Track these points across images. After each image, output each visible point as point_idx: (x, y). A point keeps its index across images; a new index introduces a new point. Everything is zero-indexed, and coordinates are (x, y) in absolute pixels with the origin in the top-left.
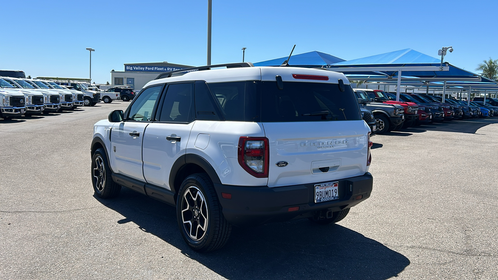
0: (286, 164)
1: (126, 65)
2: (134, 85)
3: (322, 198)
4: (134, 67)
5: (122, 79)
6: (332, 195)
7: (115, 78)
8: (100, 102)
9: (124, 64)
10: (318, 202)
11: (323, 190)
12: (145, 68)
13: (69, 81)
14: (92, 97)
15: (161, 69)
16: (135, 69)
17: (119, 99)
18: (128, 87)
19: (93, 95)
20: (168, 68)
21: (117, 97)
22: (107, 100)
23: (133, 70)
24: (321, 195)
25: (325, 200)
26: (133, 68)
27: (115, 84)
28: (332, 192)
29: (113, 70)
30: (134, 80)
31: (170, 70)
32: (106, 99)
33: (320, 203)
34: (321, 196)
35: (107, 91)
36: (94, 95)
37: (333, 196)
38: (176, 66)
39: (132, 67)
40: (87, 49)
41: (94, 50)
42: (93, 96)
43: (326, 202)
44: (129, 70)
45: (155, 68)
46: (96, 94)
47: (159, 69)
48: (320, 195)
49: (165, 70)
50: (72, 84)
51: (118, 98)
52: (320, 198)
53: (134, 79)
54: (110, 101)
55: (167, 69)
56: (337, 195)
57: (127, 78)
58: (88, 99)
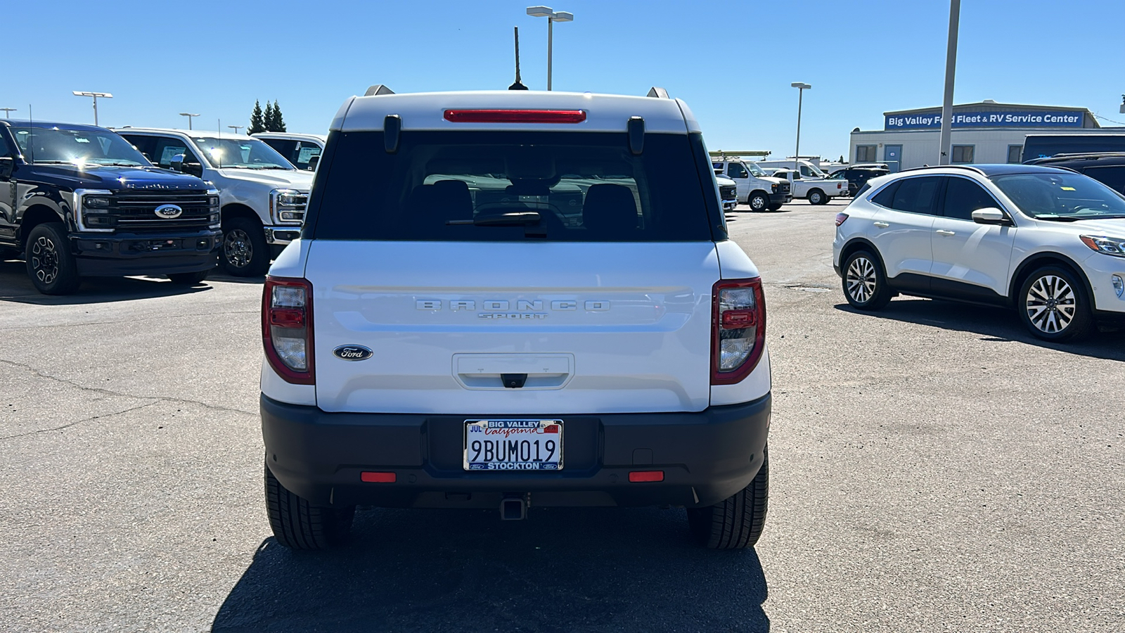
0: (366, 353)
1: (888, 116)
2: (900, 162)
3: (495, 459)
4: (906, 119)
5: (875, 147)
6: (533, 456)
7: (858, 147)
8: (786, 202)
9: (884, 114)
10: (475, 468)
11: (501, 437)
12: (933, 121)
13: (725, 158)
14: (770, 192)
15: (974, 119)
16: (908, 123)
17: (843, 194)
18: (882, 167)
19: (772, 187)
20: (992, 116)
21: (840, 190)
22: (817, 197)
23: (905, 126)
24: (491, 451)
25: (505, 466)
26: (904, 122)
27: (858, 161)
28: (533, 447)
29: (857, 130)
30: (901, 150)
31: (997, 119)
32: (816, 194)
33: (482, 473)
34: (489, 454)
35: (828, 178)
36: (775, 187)
37: (537, 460)
38: (1013, 110)
39: (902, 120)
40: (794, 85)
41: (809, 87)
42: (773, 189)
43: (507, 472)
44: (895, 127)
45: (959, 117)
46: (778, 185)
47: (968, 120)
48: (486, 451)
49: (985, 120)
50: (732, 165)
51: (841, 192)
52: (486, 460)
53: (901, 146)
54: (824, 200)
55: (989, 119)
56: (557, 457)
57: (886, 146)
58: (761, 197)
